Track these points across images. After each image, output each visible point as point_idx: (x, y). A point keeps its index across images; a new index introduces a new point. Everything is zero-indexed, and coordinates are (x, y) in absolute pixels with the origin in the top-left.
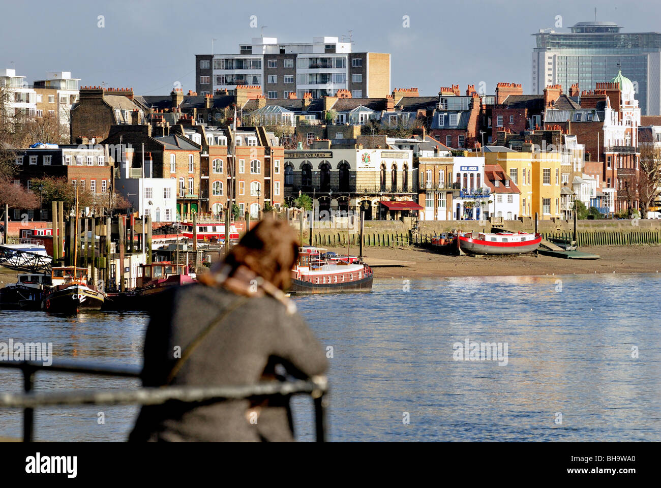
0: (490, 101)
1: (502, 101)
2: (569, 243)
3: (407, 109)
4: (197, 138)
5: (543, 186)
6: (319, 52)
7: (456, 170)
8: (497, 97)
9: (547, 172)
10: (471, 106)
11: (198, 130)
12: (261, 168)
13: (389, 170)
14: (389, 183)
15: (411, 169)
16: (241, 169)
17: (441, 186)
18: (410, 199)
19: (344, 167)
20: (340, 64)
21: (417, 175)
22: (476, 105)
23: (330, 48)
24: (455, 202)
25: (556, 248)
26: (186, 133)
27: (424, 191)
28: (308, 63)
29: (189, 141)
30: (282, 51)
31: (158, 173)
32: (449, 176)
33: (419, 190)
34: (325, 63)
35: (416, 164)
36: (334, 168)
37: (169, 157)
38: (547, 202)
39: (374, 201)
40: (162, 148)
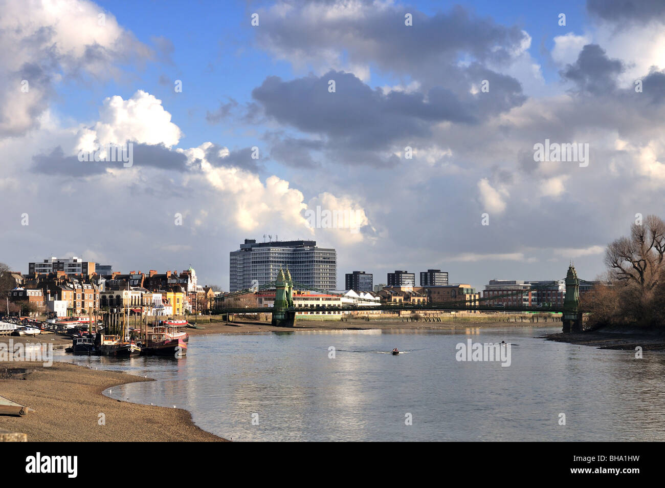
0: (148, 276)
1: (151, 276)
2: (195, 323)
3: (118, 279)
4: (72, 286)
5: (177, 304)
6: (72, 262)
7: (153, 298)
8: (150, 275)
9: (178, 299)
10: (142, 278)
11: (72, 283)
12: (92, 297)
13: (134, 298)
14: (133, 303)
15: (140, 298)
16: (86, 297)
17: (149, 304)
18: (140, 308)
19: (118, 297)
20: (79, 265)
21: (142, 300)
22: (143, 277)
23: (75, 261)
24: (153, 309)
25: (191, 325)
26: (68, 285)
27: (144, 306)
28: (68, 265)
29: (69, 287)
30: (58, 262)
31: (60, 299)
32: (151, 300)
33: (143, 305)
34: (74, 265)
35: (142, 296)
36: (115, 297)
37: (64, 293)
38: (178, 309)
39: (129, 309)
40: (61, 290)
